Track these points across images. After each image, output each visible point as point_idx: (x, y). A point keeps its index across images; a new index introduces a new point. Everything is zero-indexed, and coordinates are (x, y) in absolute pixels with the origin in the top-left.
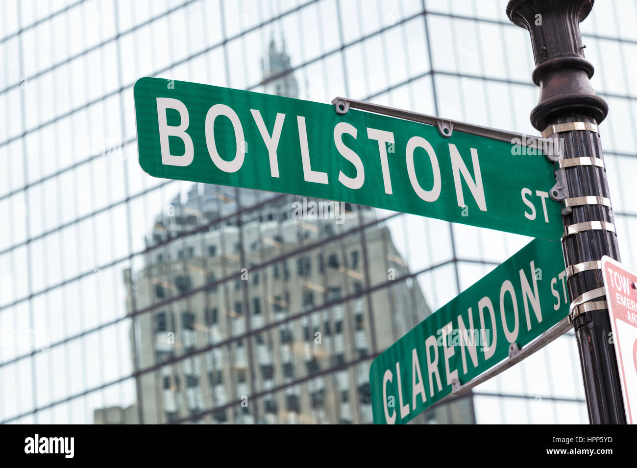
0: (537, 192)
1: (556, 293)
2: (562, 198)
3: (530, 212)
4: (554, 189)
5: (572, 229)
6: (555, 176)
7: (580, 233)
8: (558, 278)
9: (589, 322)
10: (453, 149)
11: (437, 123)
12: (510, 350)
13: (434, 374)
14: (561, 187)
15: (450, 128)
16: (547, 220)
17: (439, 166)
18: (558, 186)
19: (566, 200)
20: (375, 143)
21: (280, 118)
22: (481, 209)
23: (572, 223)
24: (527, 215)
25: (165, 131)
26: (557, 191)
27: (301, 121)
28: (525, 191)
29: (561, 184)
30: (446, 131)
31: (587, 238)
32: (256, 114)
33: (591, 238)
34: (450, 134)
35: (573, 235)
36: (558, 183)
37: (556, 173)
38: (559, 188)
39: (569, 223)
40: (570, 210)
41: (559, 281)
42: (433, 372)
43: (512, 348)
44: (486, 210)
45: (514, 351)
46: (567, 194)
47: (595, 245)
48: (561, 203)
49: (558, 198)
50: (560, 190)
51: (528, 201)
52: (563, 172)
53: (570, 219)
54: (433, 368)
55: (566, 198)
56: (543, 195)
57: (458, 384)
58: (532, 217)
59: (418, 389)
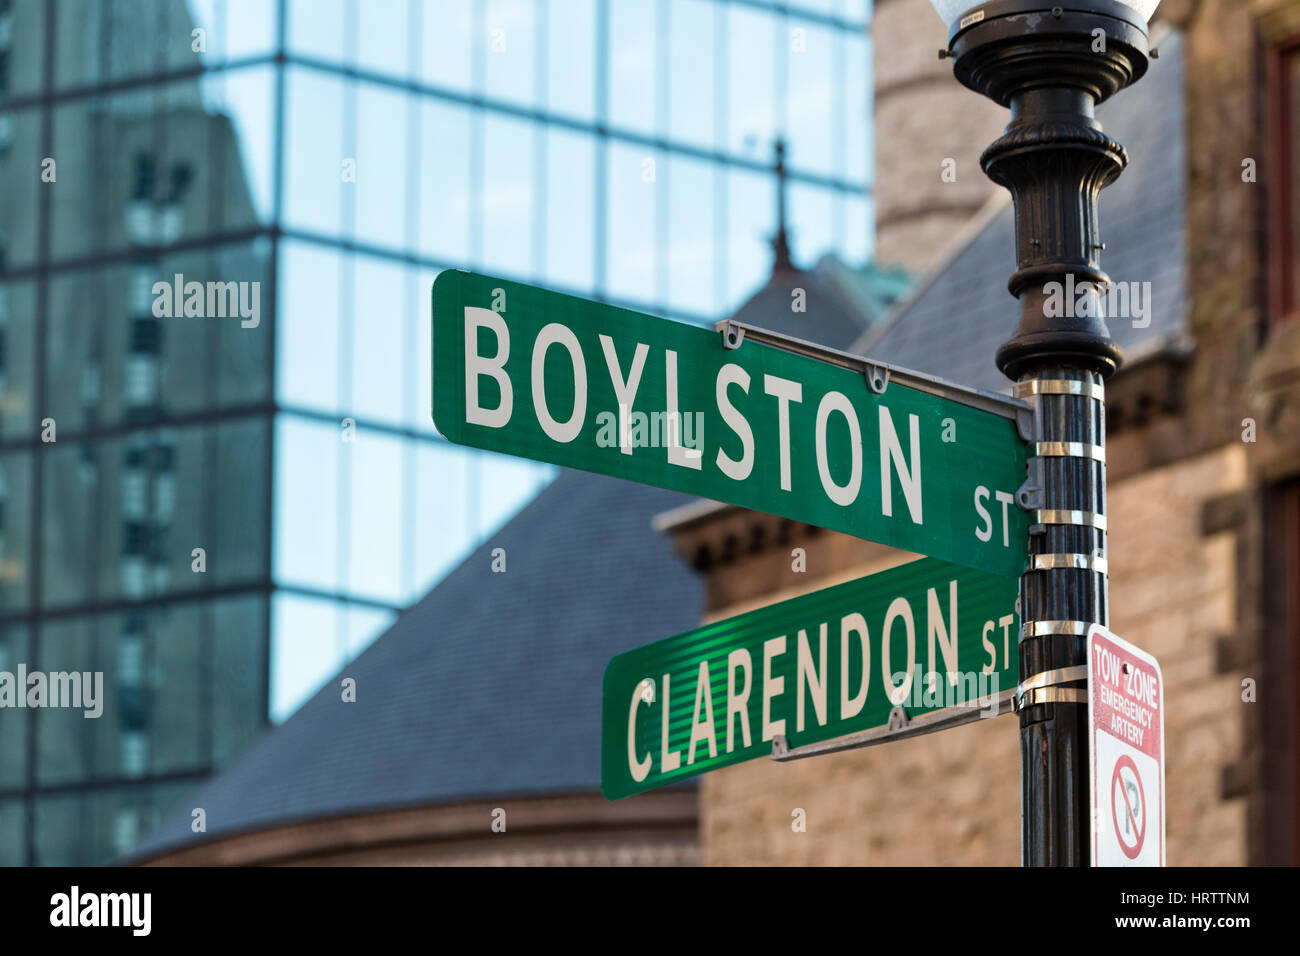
0: (998, 493)
1: (989, 647)
2: (1032, 507)
3: (984, 530)
4: (1022, 491)
5: (1043, 562)
6: (1027, 466)
7: (1054, 570)
8: (997, 624)
9: (1048, 720)
10: (884, 413)
11: (865, 368)
12: (891, 717)
13: (737, 715)
14: (1034, 487)
15: (884, 378)
16: (1006, 543)
17: (862, 444)
18: (1029, 485)
19: (1039, 512)
20: (774, 400)
21: (642, 351)
22: (915, 521)
23: (1043, 551)
24: (978, 532)
25: (475, 365)
26: (1028, 494)
27: (671, 357)
28: (982, 491)
29: (1035, 484)
30: (878, 384)
31: (1064, 580)
32: (607, 343)
33: (1070, 581)
34: (883, 390)
35: (1042, 572)
36: (1030, 480)
37: (1029, 461)
38: (1030, 489)
39: (1039, 551)
40: (1042, 529)
41: (999, 631)
42: (737, 710)
43: (896, 714)
44: (921, 523)
45: (899, 720)
46: (1041, 500)
47: (1076, 594)
48: (1031, 515)
49: (1028, 506)
50: (1031, 492)
51: (981, 507)
52: (1040, 463)
53: (1042, 542)
54: (738, 703)
55: (1040, 508)
56: (1005, 498)
57: (784, 746)
58: (984, 536)
59: (702, 731)
